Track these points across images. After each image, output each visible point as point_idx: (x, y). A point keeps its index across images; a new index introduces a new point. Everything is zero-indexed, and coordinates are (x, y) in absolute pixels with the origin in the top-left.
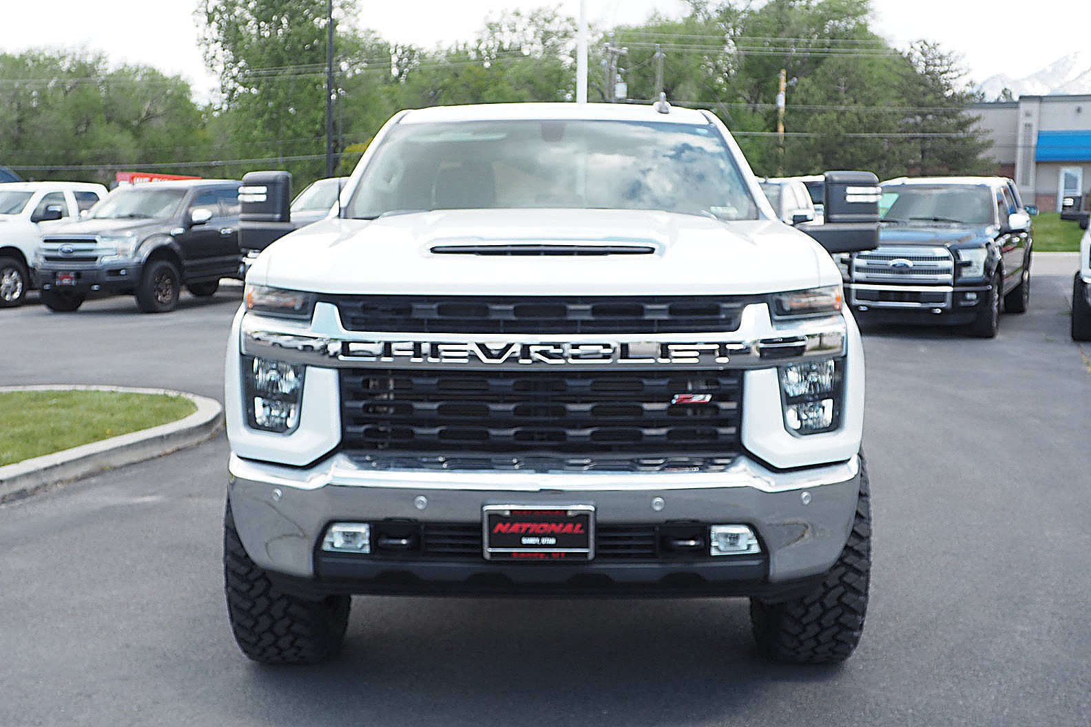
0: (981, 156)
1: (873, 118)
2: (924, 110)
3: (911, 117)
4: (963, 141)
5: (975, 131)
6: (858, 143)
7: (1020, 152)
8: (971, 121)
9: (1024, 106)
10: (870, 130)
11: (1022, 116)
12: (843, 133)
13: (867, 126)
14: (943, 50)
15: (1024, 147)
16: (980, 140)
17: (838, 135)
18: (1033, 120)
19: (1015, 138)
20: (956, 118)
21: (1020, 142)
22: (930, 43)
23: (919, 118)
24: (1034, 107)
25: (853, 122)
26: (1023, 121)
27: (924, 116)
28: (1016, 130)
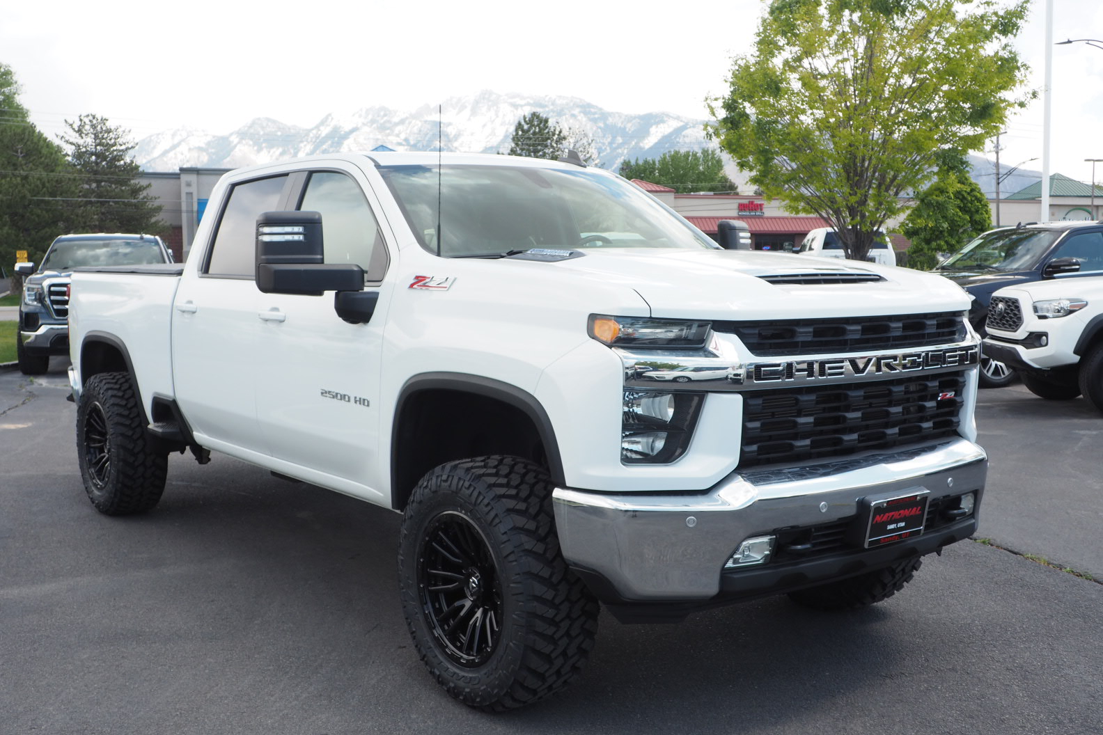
0: (153, 220)
1: (54, 184)
2: (99, 177)
3: (87, 183)
4: (136, 206)
5: (144, 198)
6: (43, 206)
7: (184, 216)
8: (141, 189)
9: (184, 178)
10: (53, 194)
11: (183, 185)
12: (29, 196)
13: (50, 190)
14: (110, 124)
15: (187, 212)
16: (150, 205)
17: (24, 197)
18: (193, 189)
19: (180, 204)
20: (126, 185)
21: (184, 207)
22: (99, 116)
23: (94, 185)
24: (192, 178)
25: (37, 186)
26: (184, 190)
27: (98, 182)
28: (179, 197)
